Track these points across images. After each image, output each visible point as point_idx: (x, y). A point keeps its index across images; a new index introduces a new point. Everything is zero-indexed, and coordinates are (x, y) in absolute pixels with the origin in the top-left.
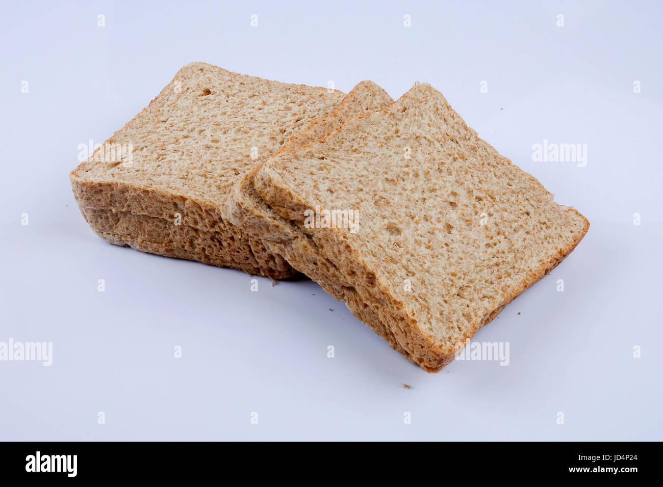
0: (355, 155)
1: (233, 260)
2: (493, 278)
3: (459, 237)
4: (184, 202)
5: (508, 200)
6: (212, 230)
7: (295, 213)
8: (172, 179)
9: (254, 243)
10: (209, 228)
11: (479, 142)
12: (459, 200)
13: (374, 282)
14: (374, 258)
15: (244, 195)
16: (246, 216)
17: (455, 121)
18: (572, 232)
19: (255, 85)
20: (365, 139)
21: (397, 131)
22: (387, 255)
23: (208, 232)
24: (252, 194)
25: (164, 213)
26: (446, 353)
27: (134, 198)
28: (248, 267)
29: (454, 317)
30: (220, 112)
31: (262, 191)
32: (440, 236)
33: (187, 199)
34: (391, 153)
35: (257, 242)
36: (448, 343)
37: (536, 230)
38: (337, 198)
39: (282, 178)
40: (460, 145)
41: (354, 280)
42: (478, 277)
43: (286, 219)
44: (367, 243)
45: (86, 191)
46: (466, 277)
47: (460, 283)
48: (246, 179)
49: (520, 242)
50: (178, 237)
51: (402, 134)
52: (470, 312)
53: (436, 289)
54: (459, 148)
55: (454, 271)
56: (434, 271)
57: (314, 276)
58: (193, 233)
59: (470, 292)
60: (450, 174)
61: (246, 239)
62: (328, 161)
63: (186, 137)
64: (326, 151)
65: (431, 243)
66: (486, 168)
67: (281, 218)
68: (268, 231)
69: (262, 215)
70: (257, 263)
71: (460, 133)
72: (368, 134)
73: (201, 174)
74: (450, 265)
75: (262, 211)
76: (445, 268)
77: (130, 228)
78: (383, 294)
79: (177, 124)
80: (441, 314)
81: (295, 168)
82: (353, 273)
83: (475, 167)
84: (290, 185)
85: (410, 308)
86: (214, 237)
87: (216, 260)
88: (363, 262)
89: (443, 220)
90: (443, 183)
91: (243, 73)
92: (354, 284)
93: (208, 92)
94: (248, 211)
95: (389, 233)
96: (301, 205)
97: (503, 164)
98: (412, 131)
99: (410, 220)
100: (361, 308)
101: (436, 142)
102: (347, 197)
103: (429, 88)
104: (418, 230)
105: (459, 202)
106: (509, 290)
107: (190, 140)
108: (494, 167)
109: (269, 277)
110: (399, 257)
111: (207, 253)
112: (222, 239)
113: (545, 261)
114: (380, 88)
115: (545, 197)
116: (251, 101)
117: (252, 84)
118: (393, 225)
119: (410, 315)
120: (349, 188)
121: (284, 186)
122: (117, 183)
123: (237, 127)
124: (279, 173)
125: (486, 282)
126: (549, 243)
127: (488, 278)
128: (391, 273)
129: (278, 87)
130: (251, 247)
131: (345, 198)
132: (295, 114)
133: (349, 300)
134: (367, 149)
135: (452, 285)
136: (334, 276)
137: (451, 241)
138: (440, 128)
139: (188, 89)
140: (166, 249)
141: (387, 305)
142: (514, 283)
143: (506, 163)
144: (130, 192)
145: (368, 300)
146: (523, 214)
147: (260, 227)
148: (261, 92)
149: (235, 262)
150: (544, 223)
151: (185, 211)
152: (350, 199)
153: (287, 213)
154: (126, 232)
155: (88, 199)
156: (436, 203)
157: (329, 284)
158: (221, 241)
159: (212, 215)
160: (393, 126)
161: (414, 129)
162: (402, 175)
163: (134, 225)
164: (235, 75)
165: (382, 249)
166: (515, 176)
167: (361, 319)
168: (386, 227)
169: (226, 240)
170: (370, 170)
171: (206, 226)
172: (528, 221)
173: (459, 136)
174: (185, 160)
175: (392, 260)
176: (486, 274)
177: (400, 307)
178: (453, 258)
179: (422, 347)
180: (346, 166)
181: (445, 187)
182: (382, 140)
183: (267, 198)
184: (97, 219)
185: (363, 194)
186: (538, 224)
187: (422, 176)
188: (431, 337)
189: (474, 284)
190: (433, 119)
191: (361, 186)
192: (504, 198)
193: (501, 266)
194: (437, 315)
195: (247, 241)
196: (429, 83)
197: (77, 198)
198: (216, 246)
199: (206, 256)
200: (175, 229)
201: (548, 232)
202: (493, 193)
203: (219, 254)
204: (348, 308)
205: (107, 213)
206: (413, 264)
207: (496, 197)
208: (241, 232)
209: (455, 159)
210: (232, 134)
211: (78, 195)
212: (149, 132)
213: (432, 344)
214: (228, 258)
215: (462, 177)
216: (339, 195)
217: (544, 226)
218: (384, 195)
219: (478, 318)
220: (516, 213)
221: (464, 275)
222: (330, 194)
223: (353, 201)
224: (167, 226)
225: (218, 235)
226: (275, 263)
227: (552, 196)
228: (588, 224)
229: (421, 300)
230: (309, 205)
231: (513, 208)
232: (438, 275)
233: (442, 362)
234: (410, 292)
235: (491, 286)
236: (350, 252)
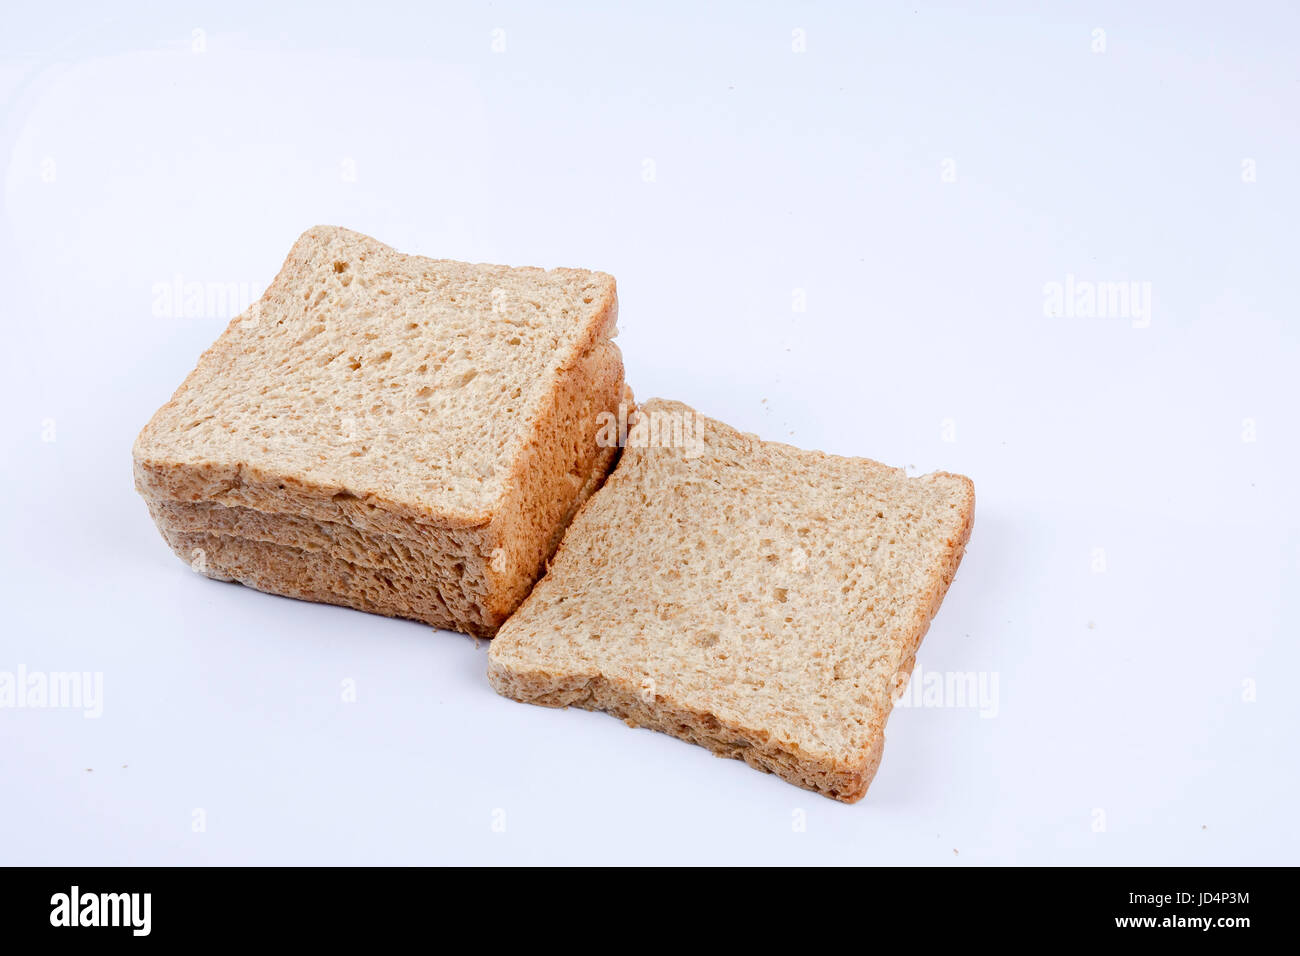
2: (873, 629)
3: (802, 601)
5: (845, 512)
11: (767, 448)
12: (778, 548)
13: (715, 723)
14: (698, 693)
17: (719, 433)
18: (952, 507)
20: (604, 538)
21: (644, 498)
22: (714, 678)
26: (858, 764)
29: (845, 711)
32: (775, 613)
34: (651, 535)
36: (853, 749)
37: (902, 533)
38: (609, 642)
39: (521, 658)
40: (742, 467)
41: (690, 736)
42: (852, 640)
44: (679, 678)
46: (836, 649)
47: (831, 663)
49: (888, 561)
51: (653, 498)
52: (864, 692)
53: (801, 687)
54: (743, 472)
55: (816, 650)
56: (788, 665)
59: (850, 666)
60: (748, 517)
62: (571, 599)
64: (560, 589)
65: (767, 630)
66: (793, 480)
71: (734, 449)
72: (605, 528)
74: (807, 644)
76: (801, 653)
78: (736, 732)
80: (825, 716)
81: (531, 636)
82: (684, 726)
83: (778, 487)
84: (536, 660)
85: (780, 731)
88: (687, 706)
89: (768, 587)
90: (743, 536)
95: (701, 649)
96: (565, 679)
97: (814, 462)
98: (664, 485)
99: (722, 613)
101: (705, 480)
102: (621, 633)
104: (739, 622)
105: (778, 551)
106: (902, 634)
108: (803, 473)
110: (732, 672)
113: (934, 567)
115: (892, 479)
118: (703, 634)
119: (784, 740)
120: (618, 618)
121: (529, 668)
124: (513, 655)
125: (866, 641)
126: (928, 540)
127: (866, 633)
128: (732, 699)
131: (619, 636)
134: (613, 552)
135: (822, 670)
137: (791, 612)
141: (750, 745)
142: (905, 620)
143: (818, 459)
146: (874, 520)
150: (910, 515)
152: (626, 633)
153: (555, 700)
156: (747, 570)
160: (634, 495)
161: (666, 480)
162: (680, 558)
165: (702, 674)
166: (838, 471)
168: (695, 642)
170: (633, 577)
172: (885, 525)
173: (734, 453)
175: (725, 681)
176: (861, 630)
177: (766, 737)
178: (805, 633)
179: (824, 774)
180: (598, 592)
181: (748, 540)
182: (630, 524)
185: (640, 615)
186: (901, 522)
187: (709, 542)
188: (826, 754)
189: (851, 652)
191: (632, 607)
192: (838, 511)
193: (876, 608)
194: (820, 721)
201: (920, 525)
202: (818, 513)
206: (755, 670)
207: (826, 516)
209: (744, 492)
213: (834, 763)
215: (765, 512)
216: (609, 635)
217: (910, 521)
218: (669, 600)
219: (877, 694)
220: (863, 523)
221: (831, 647)
222: (597, 642)
223: (631, 633)
227: (903, 471)
228: (970, 483)
229: (789, 713)
230: (575, 673)
231: (857, 519)
232: (797, 666)
233: (860, 778)
234: (770, 709)
235: (875, 642)
236: (663, 702)
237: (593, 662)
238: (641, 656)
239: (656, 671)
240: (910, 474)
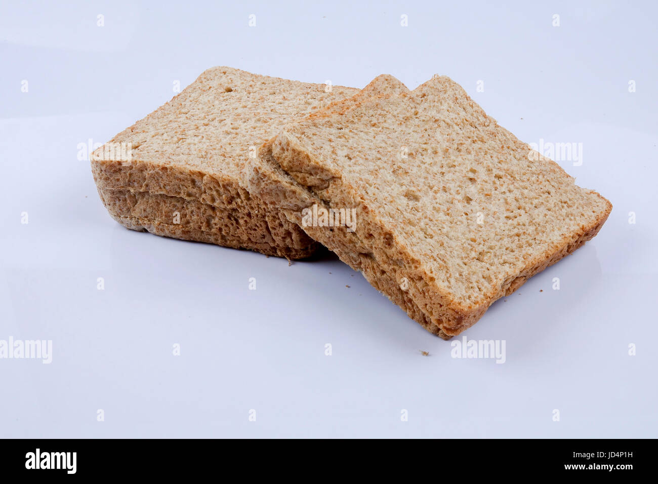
0: (374, 128)
1: (249, 239)
2: (514, 246)
3: (478, 208)
4: (202, 177)
5: (528, 180)
6: (229, 207)
7: (313, 177)
8: (191, 158)
9: (271, 218)
10: (226, 205)
11: (498, 129)
12: (479, 177)
13: (391, 242)
14: (391, 219)
15: (262, 161)
16: (264, 181)
17: (474, 109)
18: (594, 212)
19: (276, 84)
20: (384, 116)
21: (416, 114)
22: (405, 218)
23: (225, 209)
24: (269, 160)
25: (182, 192)
26: (466, 309)
27: (152, 177)
28: (265, 246)
29: (474, 278)
30: (241, 105)
31: (280, 156)
32: (459, 206)
33: (205, 175)
34: (410, 131)
35: (274, 217)
36: (468, 300)
37: (557, 208)
38: (355, 164)
39: (300, 141)
40: (479, 130)
41: (371, 243)
42: (498, 244)
43: (303, 185)
44: (385, 206)
45: (105, 171)
46: (486, 243)
47: (480, 248)
48: (264, 146)
49: (541, 217)
50: (195, 218)
51: (421, 116)
52: (491, 275)
53: (454, 251)
54: (478, 132)
55: (474, 237)
56: (453, 236)
57: (331, 245)
58: (209, 212)
59: (490, 257)
60: (469, 153)
61: (263, 214)
62: (347, 130)
63: (207, 125)
64: (345, 123)
65: (450, 211)
66: (506, 150)
67: (299, 184)
68: (285, 197)
69: (279, 179)
70: (274, 241)
71: (479, 120)
72: (387, 112)
73: (220, 154)
74: (470, 232)
75: (280, 176)
76: (463, 234)
77: (148, 210)
78: (401, 253)
79: (197, 115)
80: (460, 275)
81: (313, 134)
82: (371, 235)
83: (495, 149)
84: (308, 148)
85: (428, 266)
86: (231, 215)
87: (233, 241)
88: (381, 222)
89: (462, 192)
90: (462, 161)
91: (264, 75)
92: (371, 247)
93: (229, 90)
94: (265, 176)
95: (407, 200)
96: (318, 169)
97: (523, 149)
98: (430, 114)
99: (429, 189)
100: (378, 274)
101: (455, 125)
102: (365, 164)
103: (449, 80)
104: (436, 199)
106: (531, 259)
107: (211, 127)
108: (513, 150)
109: (286, 256)
110: (417, 221)
111: (223, 233)
112: (239, 217)
113: (567, 235)
114: (399, 82)
116: (272, 97)
117: (273, 83)
118: (412, 193)
119: (428, 273)
120: (367, 157)
121: (301, 149)
122: (136, 161)
123: (258, 117)
124: (297, 137)
125: (507, 249)
126: (571, 220)
127: (509, 246)
128: (409, 234)
129: (298, 86)
130: (268, 223)
131: (363, 165)
132: (315, 108)
133: (366, 268)
134: (386, 125)
135: (472, 250)
136: (351, 241)
137: (470, 211)
138: (459, 114)
139: (210, 88)
140: (183, 231)
141: (405, 267)
142: (537, 253)
143: (526, 148)
144: (148, 170)
145: (385, 263)
146: (543, 193)
147: (277, 194)
148: (282, 90)
149: (252, 242)
150: (565, 202)
151: (203, 188)
152: (369, 166)
153: (304, 178)
154: (144, 214)
155: (107, 179)
156: (455, 177)
157: (345, 253)
158: (238, 219)
159: (229, 191)
160: (412, 108)
161: (433, 113)
162: (420, 150)
163: (152, 207)
164: (255, 77)
165: (400, 212)
167: (379, 288)
168: (405, 194)
169: (243, 218)
170: (388, 142)
171: (223, 203)
172: (548, 199)
173: (478, 122)
174: (205, 143)
175: (410, 223)
176: (506, 242)
177: (418, 266)
178: (472, 225)
179: (441, 306)
180: (364, 137)
181: (464, 164)
182: (402, 119)
183: (285, 164)
184: (115, 201)
185: (381, 163)
186: (560, 203)
187: (440, 153)
188: (450, 294)
189: (495, 250)
190: (452, 106)
191: (379, 156)
192: (525, 178)
193: (522, 237)
194: (456, 275)
195: (264, 216)
196: (448, 76)
197: (96, 179)
198: (232, 224)
199: (223, 237)
200: (193, 208)
201: (570, 210)
202: (513, 173)
203: (235, 234)
204: (365, 277)
205: (125, 195)
206: (431, 227)
207: (516, 176)
208: (258, 207)
209: (474, 142)
210: (252, 123)
211: (97, 175)
212: (171, 121)
213: (452, 301)
214: (245, 237)
215: (481, 157)
216: (357, 161)
217: (565, 205)
218: (403, 165)
219: (498, 280)
220: (536, 191)
221: (484, 241)
222: (348, 160)
223: (371, 168)
224: (185, 206)
225: (235, 212)
226: (292, 240)
227: (573, 179)
228: (611, 206)
229: (439, 260)
230: (327, 167)
231: (534, 187)
232: (457, 239)
233: (461, 322)
234: (429, 252)
235: (512, 253)
236: (367, 213)
237: (341, 168)
238: (370, 182)
239: (374, 194)
240: (577, 183)
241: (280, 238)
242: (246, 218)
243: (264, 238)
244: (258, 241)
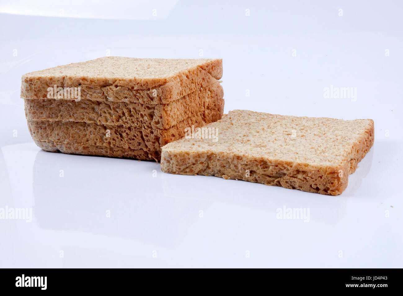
1: (129, 148)
4: (99, 105)
6: (117, 124)
10: (115, 123)
23: (114, 126)
25: (85, 117)
28: (140, 153)
45: (33, 106)
50: (92, 136)
58: (103, 131)
61: (140, 125)
70: (146, 147)
77: (60, 134)
86: (117, 130)
87: (118, 151)
109: (155, 159)
111: (112, 146)
112: (122, 132)
122: (55, 99)
130: (143, 133)
140: (83, 147)
149: (131, 150)
151: (99, 112)
154: (57, 137)
155: (34, 113)
159: (118, 112)
163: (63, 131)
169: (125, 132)
184: (38, 130)
195: (141, 127)
197: (26, 115)
198: (118, 138)
199: (111, 149)
200: (91, 129)
203: (120, 145)
205: (45, 124)
208: (137, 120)
211: (28, 110)
214: (126, 147)
224: (86, 128)
225: (121, 128)
226: (159, 143)
241: (151, 143)
242: (128, 131)
243: (140, 145)
244: (135, 149)
